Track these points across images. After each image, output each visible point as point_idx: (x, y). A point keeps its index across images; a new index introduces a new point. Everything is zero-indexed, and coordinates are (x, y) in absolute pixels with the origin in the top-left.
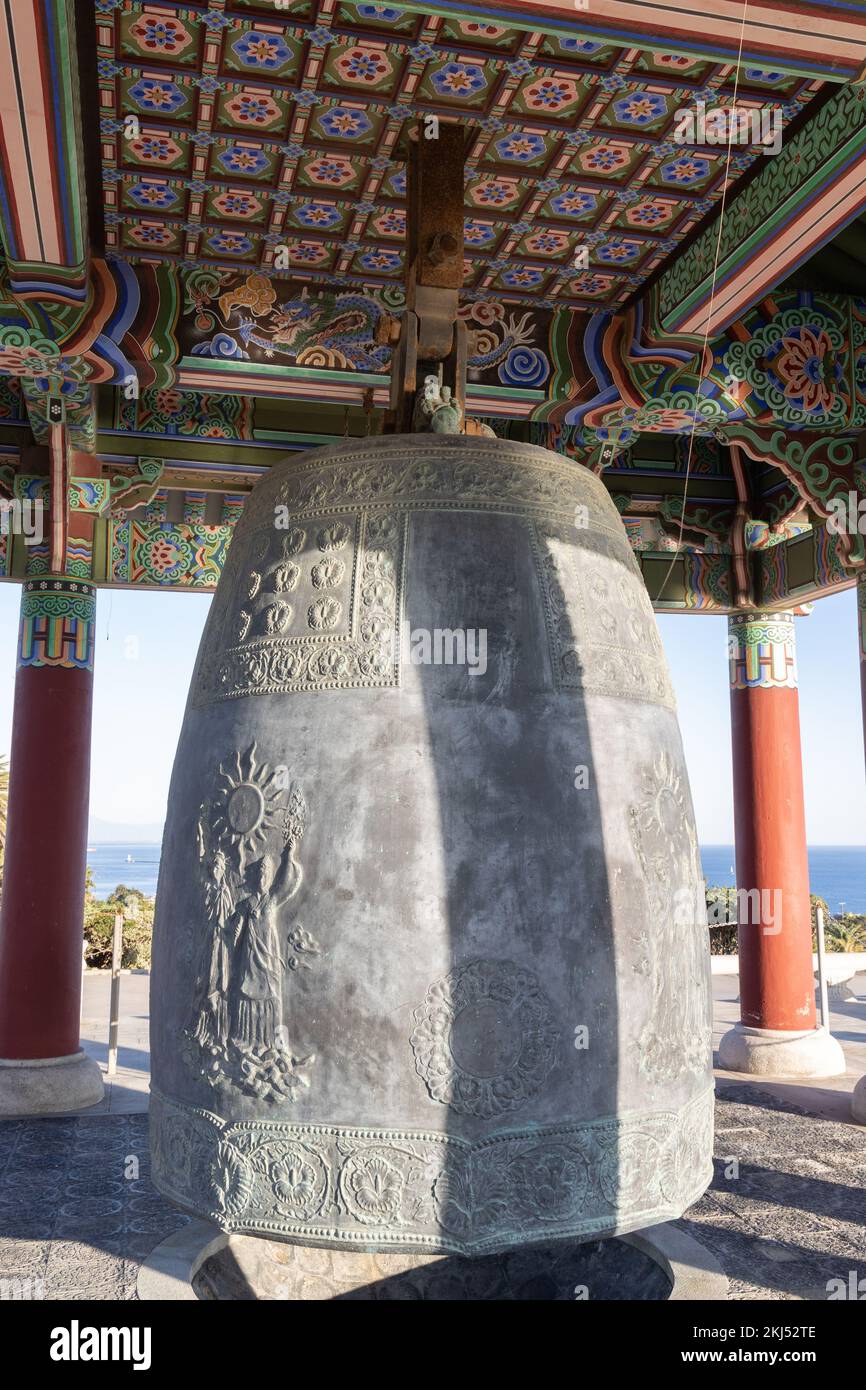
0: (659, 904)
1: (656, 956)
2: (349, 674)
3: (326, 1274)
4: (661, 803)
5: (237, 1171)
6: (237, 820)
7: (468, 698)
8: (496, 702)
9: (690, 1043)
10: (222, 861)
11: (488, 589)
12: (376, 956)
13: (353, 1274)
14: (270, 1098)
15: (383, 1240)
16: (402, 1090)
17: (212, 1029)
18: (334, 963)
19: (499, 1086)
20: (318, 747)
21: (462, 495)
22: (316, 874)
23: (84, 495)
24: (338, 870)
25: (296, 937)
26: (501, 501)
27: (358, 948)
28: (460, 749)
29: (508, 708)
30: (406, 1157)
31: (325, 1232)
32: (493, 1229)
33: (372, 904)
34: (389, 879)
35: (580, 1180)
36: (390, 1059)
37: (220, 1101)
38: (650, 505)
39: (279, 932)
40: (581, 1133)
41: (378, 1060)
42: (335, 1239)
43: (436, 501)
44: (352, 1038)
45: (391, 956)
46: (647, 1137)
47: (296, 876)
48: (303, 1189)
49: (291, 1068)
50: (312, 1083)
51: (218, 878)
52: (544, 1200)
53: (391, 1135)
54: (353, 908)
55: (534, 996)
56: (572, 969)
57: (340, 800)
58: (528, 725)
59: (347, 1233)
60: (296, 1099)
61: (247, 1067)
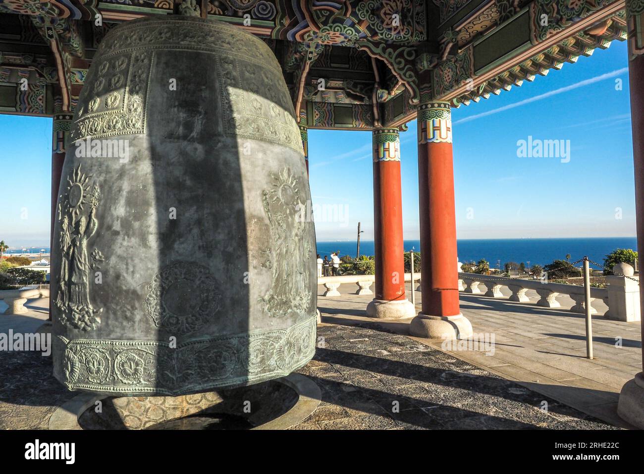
0: (277, 236)
1: (275, 259)
2: (121, 128)
3: (161, 404)
4: (282, 190)
5: (73, 363)
6: (72, 201)
7: (178, 138)
8: (192, 140)
9: (294, 299)
10: (66, 221)
11: (192, 87)
12: (129, 261)
13: (175, 404)
14: (84, 329)
15: (134, 391)
16: (142, 323)
17: (62, 299)
18: (111, 265)
19: (189, 320)
20: (106, 164)
21: (182, 43)
22: (103, 223)
23: (77, 77)
24: (113, 221)
25: (94, 254)
26: (203, 46)
27: (121, 257)
28: (173, 163)
29: (198, 143)
30: (144, 353)
31: (109, 388)
32: (187, 384)
33: (128, 237)
34: (136, 225)
35: (231, 361)
36: (136, 309)
37: (66, 332)
38: (339, 83)
39: (87, 252)
40: (232, 340)
41: (131, 309)
42: (113, 391)
43: (169, 45)
44: (118, 300)
45: (137, 261)
46: (268, 341)
47: (94, 225)
48: (99, 369)
49: (92, 315)
50: (101, 321)
51: (65, 228)
52: (212, 370)
53: (137, 343)
54: (119, 239)
55: (207, 278)
56: (228, 265)
57: (115, 188)
58: (209, 152)
59: (118, 389)
60: (95, 329)
61: (74, 315)
